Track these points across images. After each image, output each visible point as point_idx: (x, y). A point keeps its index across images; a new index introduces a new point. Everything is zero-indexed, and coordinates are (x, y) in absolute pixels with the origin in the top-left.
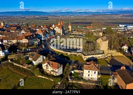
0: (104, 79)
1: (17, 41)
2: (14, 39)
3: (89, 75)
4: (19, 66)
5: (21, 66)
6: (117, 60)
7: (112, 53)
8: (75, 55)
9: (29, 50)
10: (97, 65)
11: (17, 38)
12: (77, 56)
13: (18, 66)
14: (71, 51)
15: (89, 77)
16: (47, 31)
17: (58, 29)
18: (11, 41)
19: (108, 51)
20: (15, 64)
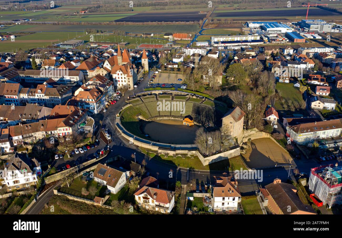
0: (247, 204)
1: (46, 133)
2: (37, 131)
3: (223, 204)
4: (83, 201)
5: (88, 202)
6: (263, 153)
7: (250, 135)
8: (185, 155)
9: (82, 152)
10: (235, 183)
11: (43, 125)
12: (189, 156)
13: (82, 203)
14: (172, 145)
15: (223, 207)
16: (102, 89)
17: (123, 76)
18: (30, 135)
19: (243, 133)
20: (71, 198)
